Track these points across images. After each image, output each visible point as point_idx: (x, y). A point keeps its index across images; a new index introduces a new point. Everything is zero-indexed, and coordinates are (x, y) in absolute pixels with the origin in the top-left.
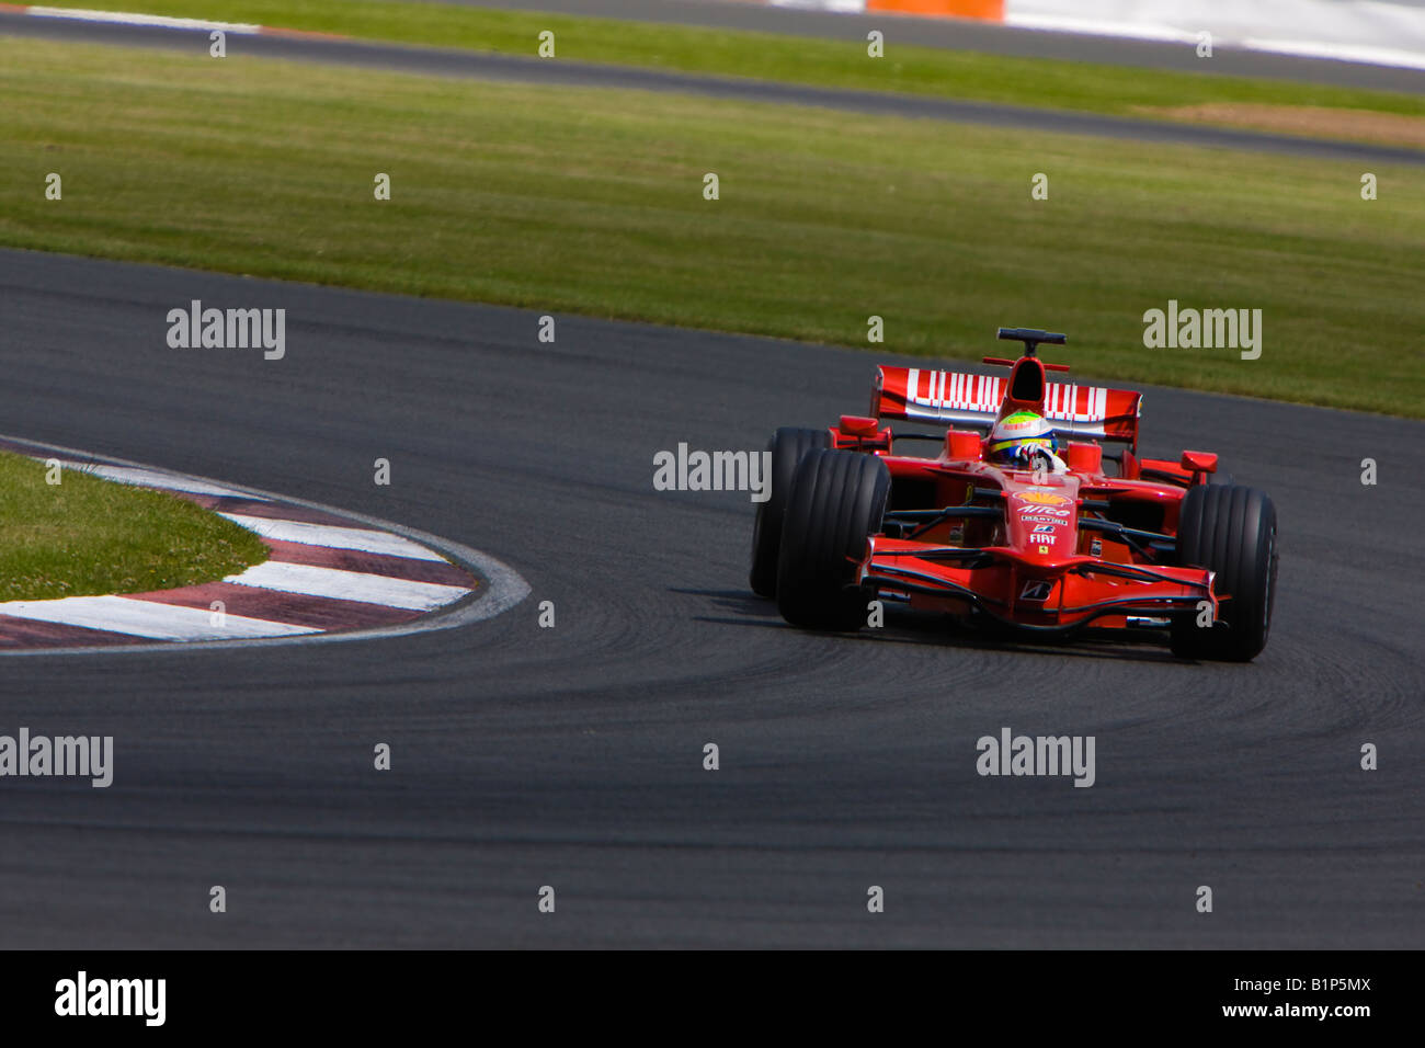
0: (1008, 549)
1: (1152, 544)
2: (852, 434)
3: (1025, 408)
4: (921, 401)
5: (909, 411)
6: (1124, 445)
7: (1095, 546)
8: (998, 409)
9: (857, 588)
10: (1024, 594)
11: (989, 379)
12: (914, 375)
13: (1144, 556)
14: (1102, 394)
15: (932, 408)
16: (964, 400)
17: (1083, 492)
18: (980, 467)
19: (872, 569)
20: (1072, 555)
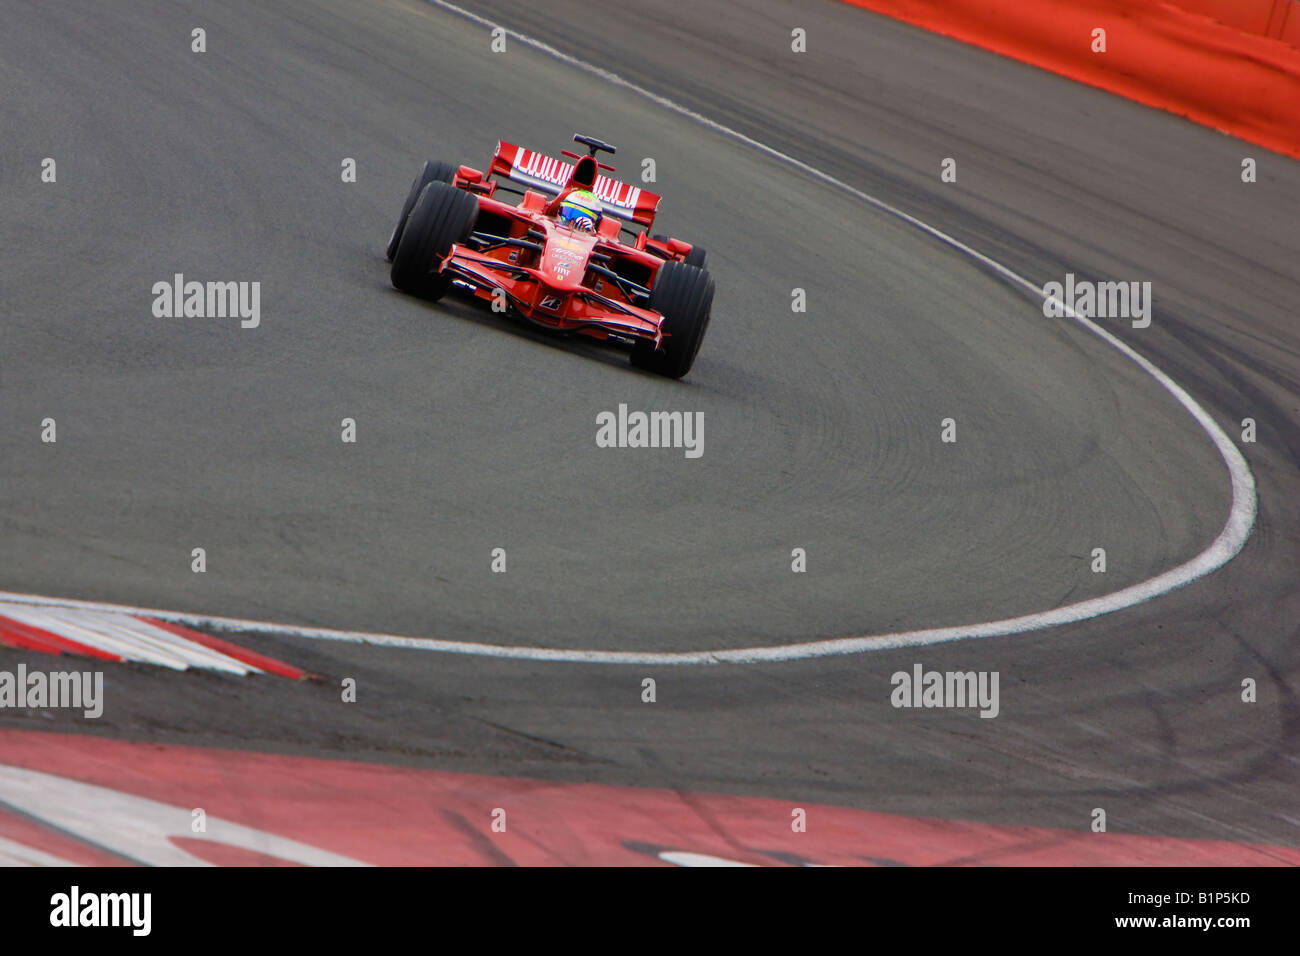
0: (539, 272)
1: (633, 290)
2: (464, 178)
3: (581, 188)
4: (521, 168)
5: (513, 174)
6: (644, 227)
7: (598, 284)
8: (565, 184)
9: (438, 274)
10: (543, 302)
11: (568, 165)
12: (521, 152)
13: (627, 298)
14: (637, 191)
15: (527, 174)
16: (532, 169)
17: (597, 248)
18: (537, 217)
19: (450, 264)
20: (577, 285)
